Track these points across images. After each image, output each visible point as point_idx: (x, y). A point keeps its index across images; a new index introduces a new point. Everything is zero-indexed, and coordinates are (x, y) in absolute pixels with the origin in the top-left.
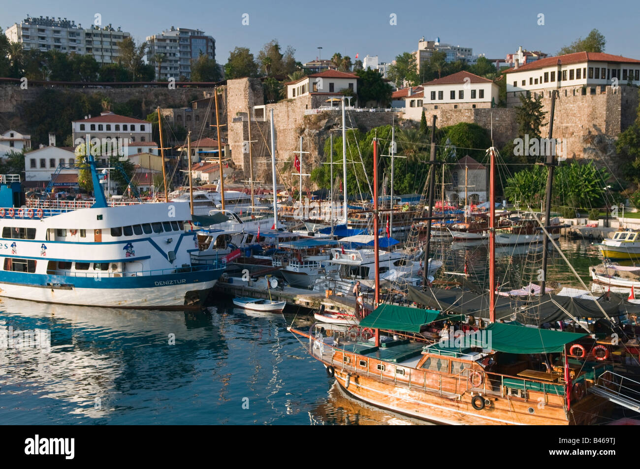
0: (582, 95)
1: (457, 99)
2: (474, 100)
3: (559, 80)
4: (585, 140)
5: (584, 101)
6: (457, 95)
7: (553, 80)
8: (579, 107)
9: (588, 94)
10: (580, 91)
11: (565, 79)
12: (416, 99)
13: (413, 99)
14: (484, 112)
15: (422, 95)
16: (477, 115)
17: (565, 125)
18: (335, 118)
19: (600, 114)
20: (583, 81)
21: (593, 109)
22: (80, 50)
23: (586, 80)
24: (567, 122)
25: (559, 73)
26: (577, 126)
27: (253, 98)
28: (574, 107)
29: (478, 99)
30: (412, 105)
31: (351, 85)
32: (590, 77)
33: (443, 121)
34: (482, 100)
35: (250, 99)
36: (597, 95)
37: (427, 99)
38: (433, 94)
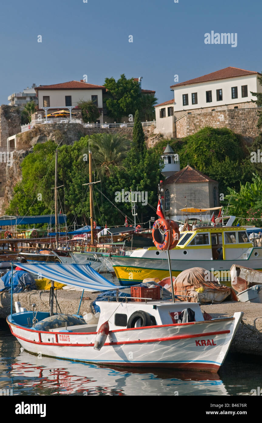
1: (215, 102)
2: (235, 101)
6: (214, 96)
12: (166, 107)
13: (163, 107)
15: (173, 102)
16: (233, 118)
18: (49, 133)
27: (7, 127)
29: (240, 99)
30: (162, 115)
31: (95, 97)
33: (191, 130)
34: (245, 100)
37: (178, 106)
38: (185, 97)
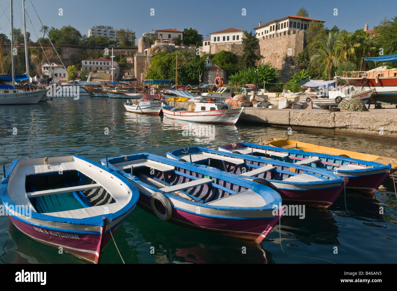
0: (284, 35)
1: (226, 41)
2: (234, 41)
3: (277, 29)
4: (284, 60)
5: (285, 38)
6: (226, 38)
7: (274, 30)
8: (282, 42)
9: (287, 34)
10: (283, 33)
11: (279, 29)
12: (207, 42)
13: (206, 41)
14: (236, 46)
15: (210, 40)
16: (233, 48)
17: (276, 52)
18: (162, 49)
19: (292, 45)
20: (287, 29)
21: (289, 43)
22: (114, 39)
23: (288, 28)
24: (277, 51)
25: (277, 26)
26: (281, 52)
27: (145, 46)
28: (280, 42)
29: (236, 40)
30: (206, 44)
31: (180, 36)
32: (290, 26)
33: (217, 51)
34: (238, 41)
35: (143, 46)
36: (291, 35)
37: (212, 41)
38: (215, 38)
